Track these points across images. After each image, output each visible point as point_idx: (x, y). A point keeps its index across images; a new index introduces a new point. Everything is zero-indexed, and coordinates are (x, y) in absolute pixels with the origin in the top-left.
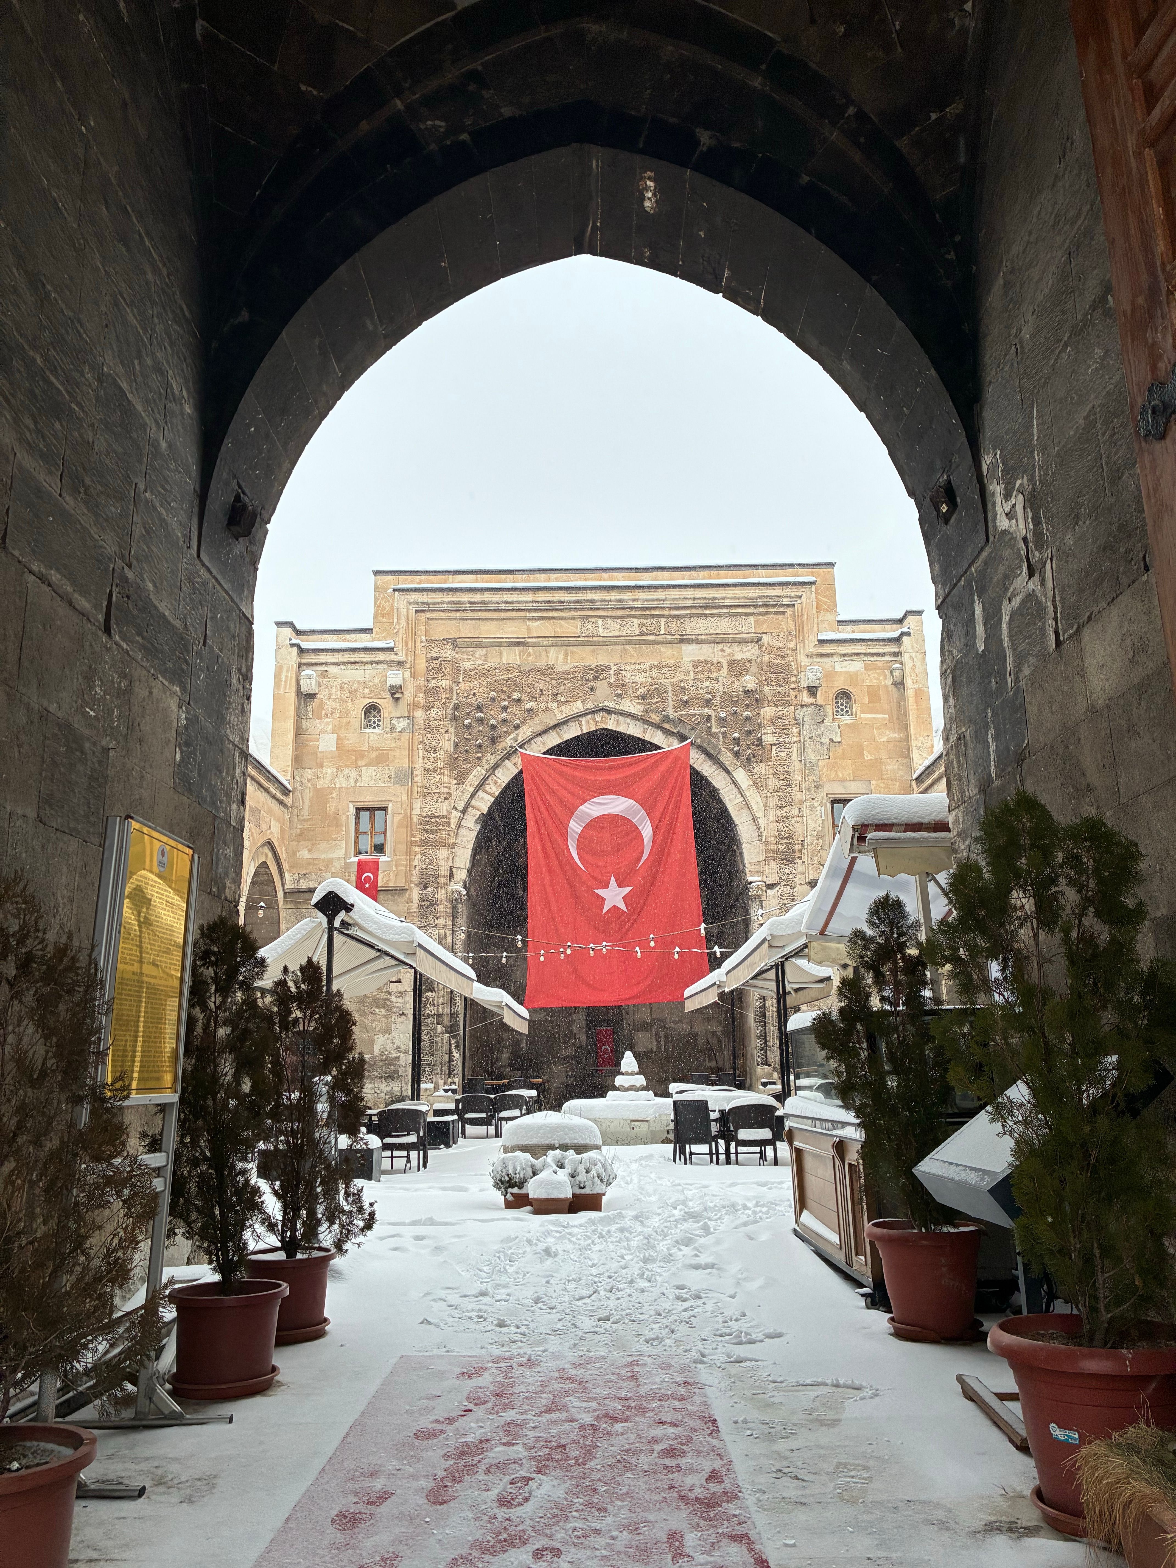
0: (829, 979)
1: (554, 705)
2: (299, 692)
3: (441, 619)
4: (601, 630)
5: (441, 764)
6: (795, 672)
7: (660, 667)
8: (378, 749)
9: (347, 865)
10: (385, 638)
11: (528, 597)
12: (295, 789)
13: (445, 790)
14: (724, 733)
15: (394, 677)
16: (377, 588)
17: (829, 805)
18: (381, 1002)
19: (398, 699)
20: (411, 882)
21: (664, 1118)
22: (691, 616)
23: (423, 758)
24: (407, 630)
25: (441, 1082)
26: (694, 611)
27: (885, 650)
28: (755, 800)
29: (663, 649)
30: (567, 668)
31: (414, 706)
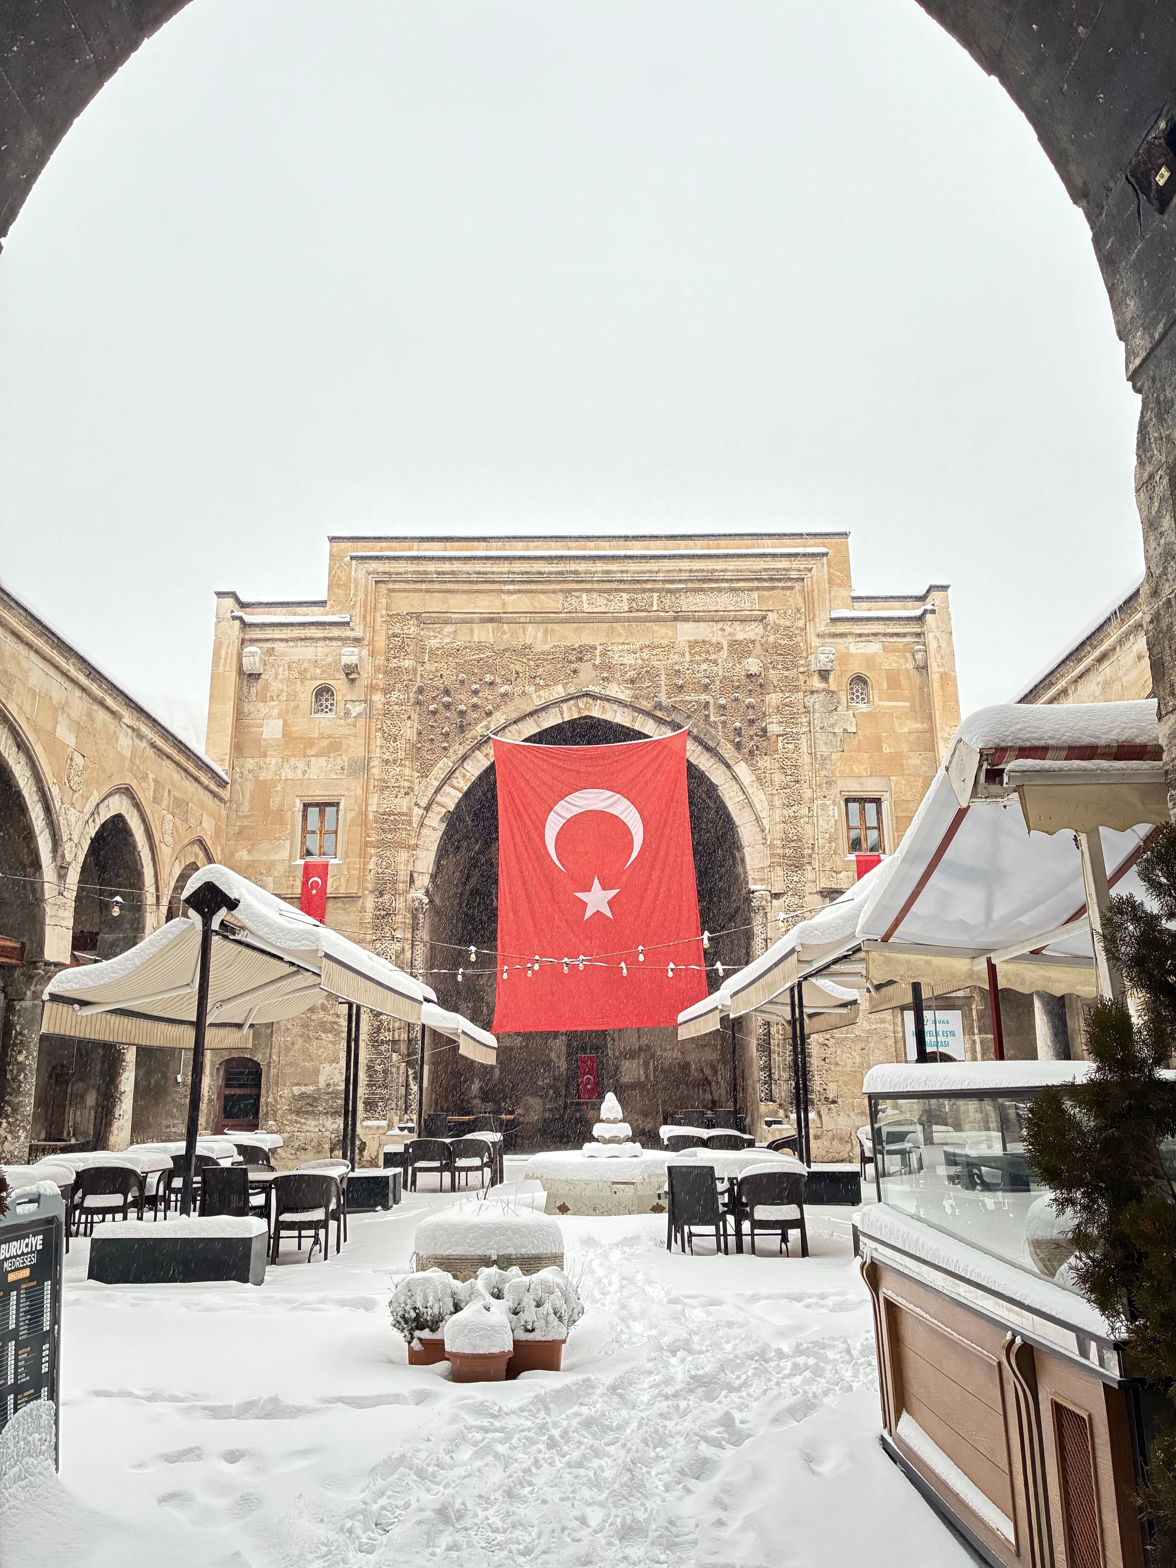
0: (854, 1002)
1: (530, 689)
2: (240, 671)
3: (405, 591)
4: (585, 605)
5: (401, 754)
6: (804, 654)
7: (652, 647)
8: (329, 736)
9: (292, 868)
10: (340, 612)
11: (504, 567)
12: (234, 781)
13: (407, 784)
14: (724, 723)
15: (350, 655)
16: (332, 555)
17: (843, 804)
18: (328, 1026)
19: (353, 681)
20: (366, 889)
21: (654, 1179)
22: (687, 590)
23: (382, 747)
24: (365, 603)
25: (396, 1119)
26: (690, 585)
27: (906, 630)
28: (759, 797)
29: (656, 628)
30: (547, 647)
31: (372, 688)
